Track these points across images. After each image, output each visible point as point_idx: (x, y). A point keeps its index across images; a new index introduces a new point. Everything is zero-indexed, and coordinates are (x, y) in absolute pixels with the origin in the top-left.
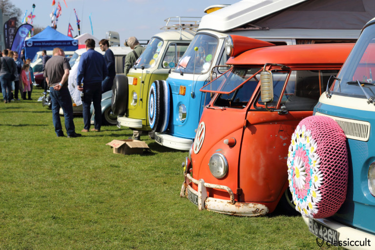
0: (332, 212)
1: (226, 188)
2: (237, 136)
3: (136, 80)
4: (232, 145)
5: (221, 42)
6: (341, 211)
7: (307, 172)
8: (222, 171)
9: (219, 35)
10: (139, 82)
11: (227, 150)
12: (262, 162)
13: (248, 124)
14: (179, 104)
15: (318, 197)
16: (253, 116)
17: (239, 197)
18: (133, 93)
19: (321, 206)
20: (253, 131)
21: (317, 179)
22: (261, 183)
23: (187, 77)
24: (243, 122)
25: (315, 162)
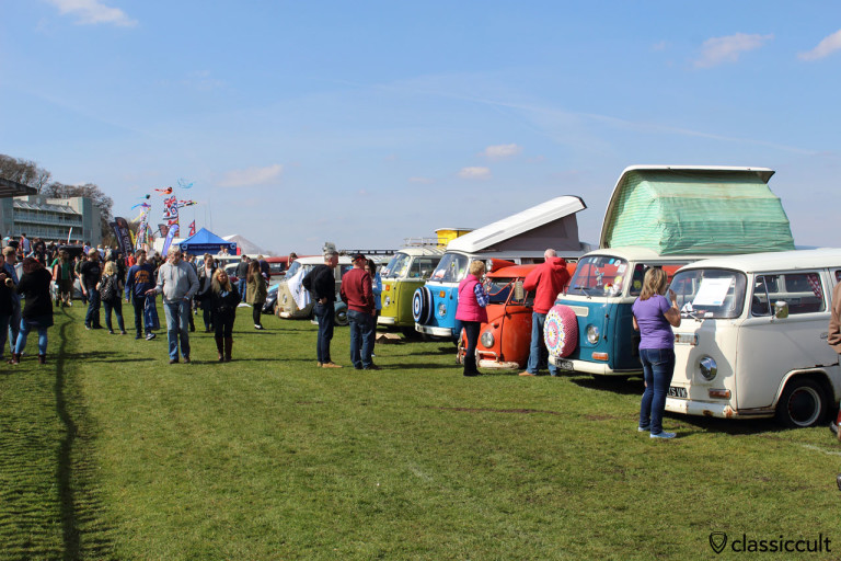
0: (569, 353)
1: (493, 353)
2: (499, 321)
3: (388, 286)
4: (496, 326)
5: (470, 260)
6: (573, 353)
7: (556, 333)
8: (490, 343)
9: (468, 255)
10: (392, 288)
11: (493, 330)
12: (516, 336)
13: (507, 314)
14: (440, 304)
15: (563, 345)
16: (510, 309)
17: (501, 359)
18: (386, 297)
19: (565, 349)
20: (510, 318)
21: (562, 336)
22: (515, 349)
23: (445, 285)
24: (503, 312)
25: (561, 327)
